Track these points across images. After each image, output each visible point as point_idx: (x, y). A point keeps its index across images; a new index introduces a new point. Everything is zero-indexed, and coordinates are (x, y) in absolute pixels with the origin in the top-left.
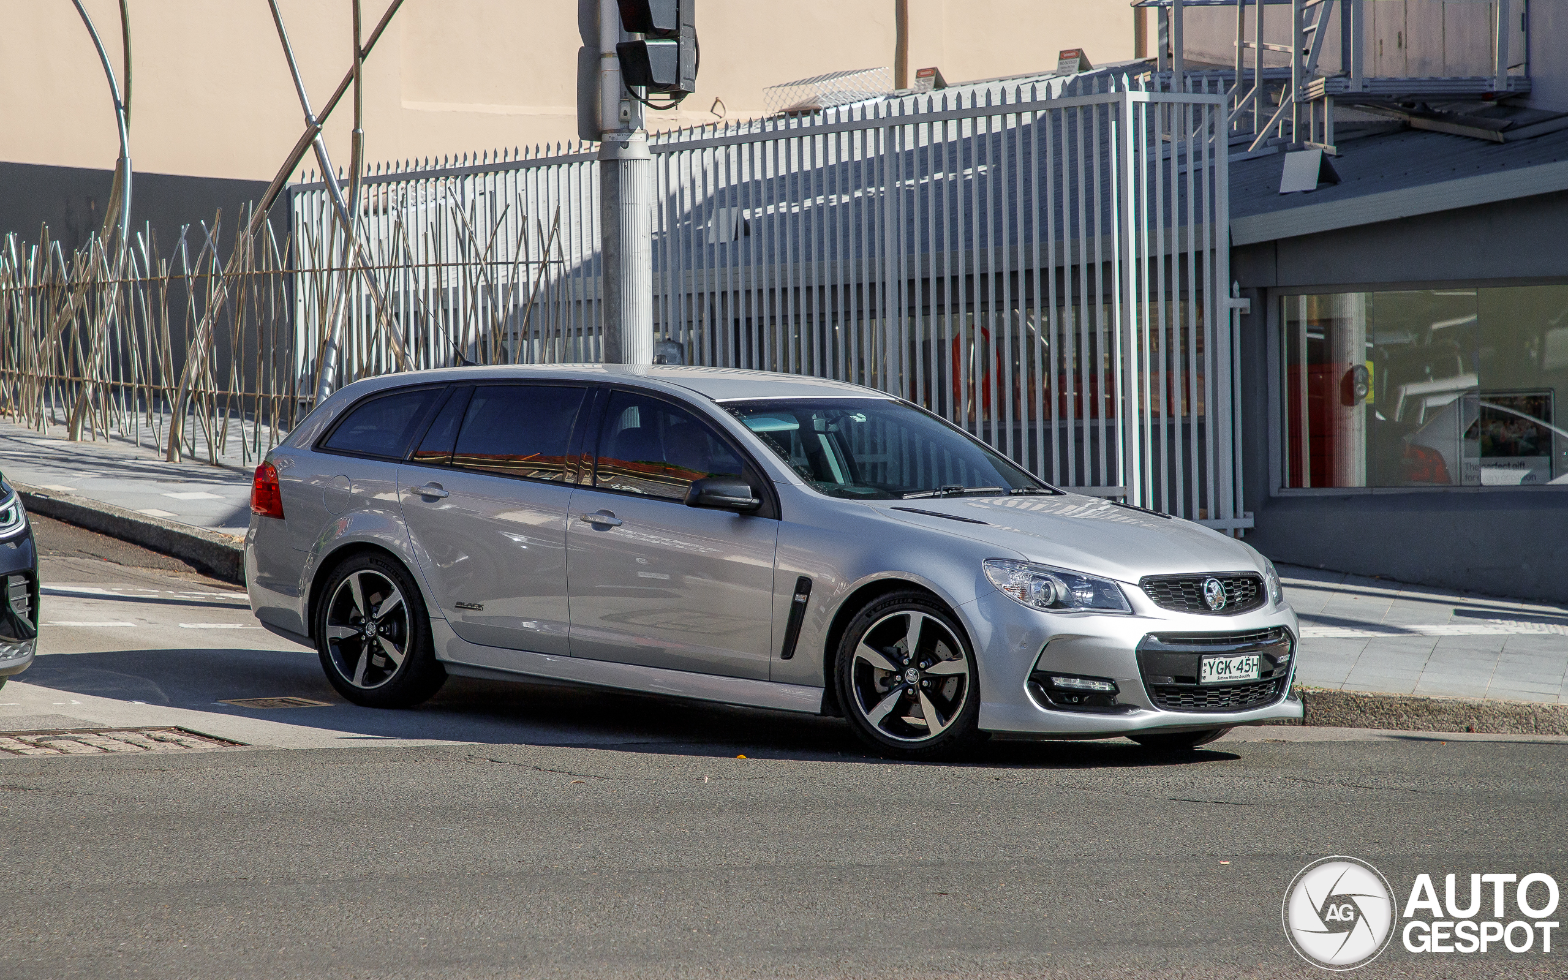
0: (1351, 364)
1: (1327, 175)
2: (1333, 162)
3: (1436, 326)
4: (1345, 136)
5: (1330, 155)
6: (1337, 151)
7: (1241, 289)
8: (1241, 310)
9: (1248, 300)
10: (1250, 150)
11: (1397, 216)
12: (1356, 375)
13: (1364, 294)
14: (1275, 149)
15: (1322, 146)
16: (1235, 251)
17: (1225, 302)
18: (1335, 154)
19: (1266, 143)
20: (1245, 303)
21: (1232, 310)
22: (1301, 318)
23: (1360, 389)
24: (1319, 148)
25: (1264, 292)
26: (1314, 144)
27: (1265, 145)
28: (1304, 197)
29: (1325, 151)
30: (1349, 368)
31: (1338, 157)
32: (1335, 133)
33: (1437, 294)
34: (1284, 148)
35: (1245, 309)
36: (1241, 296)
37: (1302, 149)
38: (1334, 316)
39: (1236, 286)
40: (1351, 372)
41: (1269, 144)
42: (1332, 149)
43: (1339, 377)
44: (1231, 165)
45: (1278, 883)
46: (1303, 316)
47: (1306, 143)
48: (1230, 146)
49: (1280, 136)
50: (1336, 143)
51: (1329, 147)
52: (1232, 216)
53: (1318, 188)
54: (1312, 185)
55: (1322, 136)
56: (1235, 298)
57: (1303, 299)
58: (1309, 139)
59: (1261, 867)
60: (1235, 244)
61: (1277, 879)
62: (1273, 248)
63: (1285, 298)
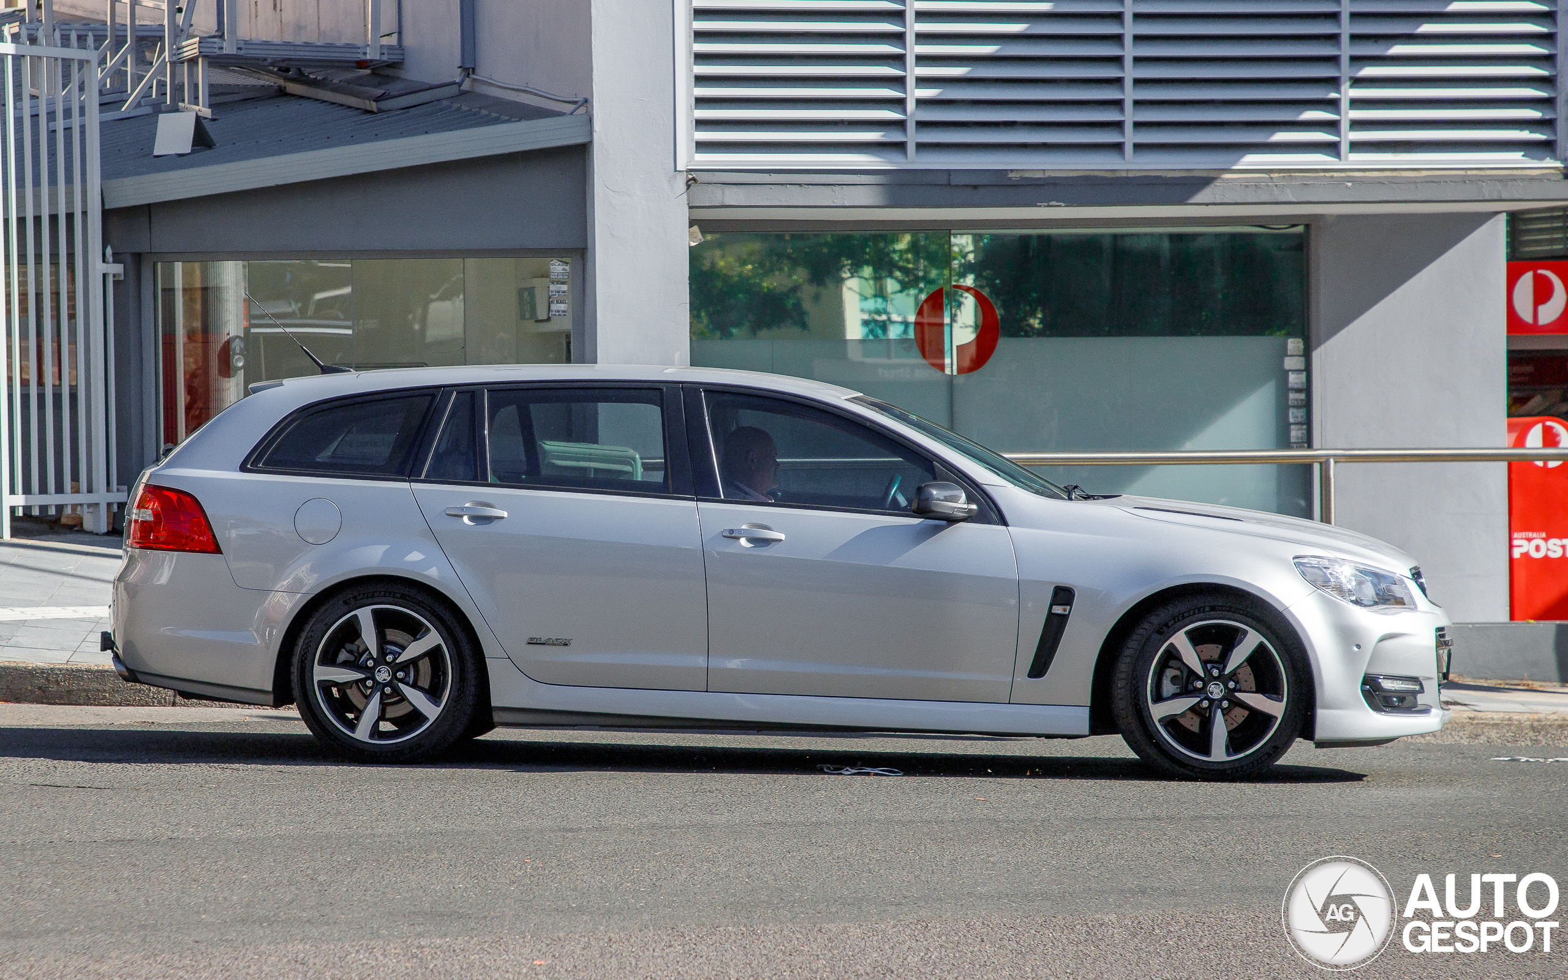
0: (228, 334)
1: (202, 138)
2: (207, 125)
3: (319, 296)
4: (220, 98)
5: (206, 118)
6: (212, 114)
7: (114, 254)
8: (114, 276)
9: (122, 266)
10: (123, 109)
11: (271, 183)
12: (233, 345)
13: (240, 263)
14: (148, 110)
15: (197, 108)
16: (107, 214)
17: (98, 267)
18: (210, 117)
19: (139, 102)
20: (118, 268)
21: (104, 276)
22: (176, 287)
23: (237, 360)
24: (194, 110)
25: (138, 257)
26: (189, 106)
27: (139, 105)
28: (178, 161)
29: (200, 114)
30: (226, 338)
31: (213, 120)
32: (210, 96)
33: (320, 264)
34: (158, 108)
35: (119, 275)
36: (114, 262)
37: (177, 110)
38: (211, 284)
39: (109, 251)
40: (228, 342)
41: (143, 103)
42: (207, 112)
43: (216, 348)
44: (102, 124)
45: (136, 869)
46: (179, 284)
47: (180, 104)
48: (101, 105)
49: (154, 96)
50: (211, 106)
51: (203, 109)
52: (105, 176)
53: (193, 152)
54: (188, 149)
55: (197, 98)
56: (108, 263)
57: (178, 267)
58: (183, 101)
59: (120, 853)
60: (107, 207)
61: (135, 865)
62: (147, 211)
63: (159, 264)
